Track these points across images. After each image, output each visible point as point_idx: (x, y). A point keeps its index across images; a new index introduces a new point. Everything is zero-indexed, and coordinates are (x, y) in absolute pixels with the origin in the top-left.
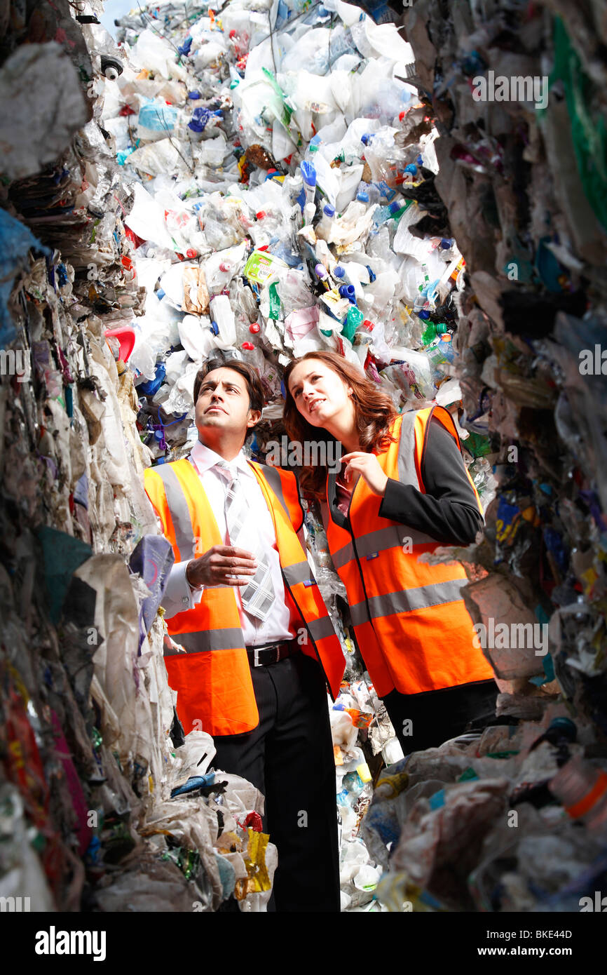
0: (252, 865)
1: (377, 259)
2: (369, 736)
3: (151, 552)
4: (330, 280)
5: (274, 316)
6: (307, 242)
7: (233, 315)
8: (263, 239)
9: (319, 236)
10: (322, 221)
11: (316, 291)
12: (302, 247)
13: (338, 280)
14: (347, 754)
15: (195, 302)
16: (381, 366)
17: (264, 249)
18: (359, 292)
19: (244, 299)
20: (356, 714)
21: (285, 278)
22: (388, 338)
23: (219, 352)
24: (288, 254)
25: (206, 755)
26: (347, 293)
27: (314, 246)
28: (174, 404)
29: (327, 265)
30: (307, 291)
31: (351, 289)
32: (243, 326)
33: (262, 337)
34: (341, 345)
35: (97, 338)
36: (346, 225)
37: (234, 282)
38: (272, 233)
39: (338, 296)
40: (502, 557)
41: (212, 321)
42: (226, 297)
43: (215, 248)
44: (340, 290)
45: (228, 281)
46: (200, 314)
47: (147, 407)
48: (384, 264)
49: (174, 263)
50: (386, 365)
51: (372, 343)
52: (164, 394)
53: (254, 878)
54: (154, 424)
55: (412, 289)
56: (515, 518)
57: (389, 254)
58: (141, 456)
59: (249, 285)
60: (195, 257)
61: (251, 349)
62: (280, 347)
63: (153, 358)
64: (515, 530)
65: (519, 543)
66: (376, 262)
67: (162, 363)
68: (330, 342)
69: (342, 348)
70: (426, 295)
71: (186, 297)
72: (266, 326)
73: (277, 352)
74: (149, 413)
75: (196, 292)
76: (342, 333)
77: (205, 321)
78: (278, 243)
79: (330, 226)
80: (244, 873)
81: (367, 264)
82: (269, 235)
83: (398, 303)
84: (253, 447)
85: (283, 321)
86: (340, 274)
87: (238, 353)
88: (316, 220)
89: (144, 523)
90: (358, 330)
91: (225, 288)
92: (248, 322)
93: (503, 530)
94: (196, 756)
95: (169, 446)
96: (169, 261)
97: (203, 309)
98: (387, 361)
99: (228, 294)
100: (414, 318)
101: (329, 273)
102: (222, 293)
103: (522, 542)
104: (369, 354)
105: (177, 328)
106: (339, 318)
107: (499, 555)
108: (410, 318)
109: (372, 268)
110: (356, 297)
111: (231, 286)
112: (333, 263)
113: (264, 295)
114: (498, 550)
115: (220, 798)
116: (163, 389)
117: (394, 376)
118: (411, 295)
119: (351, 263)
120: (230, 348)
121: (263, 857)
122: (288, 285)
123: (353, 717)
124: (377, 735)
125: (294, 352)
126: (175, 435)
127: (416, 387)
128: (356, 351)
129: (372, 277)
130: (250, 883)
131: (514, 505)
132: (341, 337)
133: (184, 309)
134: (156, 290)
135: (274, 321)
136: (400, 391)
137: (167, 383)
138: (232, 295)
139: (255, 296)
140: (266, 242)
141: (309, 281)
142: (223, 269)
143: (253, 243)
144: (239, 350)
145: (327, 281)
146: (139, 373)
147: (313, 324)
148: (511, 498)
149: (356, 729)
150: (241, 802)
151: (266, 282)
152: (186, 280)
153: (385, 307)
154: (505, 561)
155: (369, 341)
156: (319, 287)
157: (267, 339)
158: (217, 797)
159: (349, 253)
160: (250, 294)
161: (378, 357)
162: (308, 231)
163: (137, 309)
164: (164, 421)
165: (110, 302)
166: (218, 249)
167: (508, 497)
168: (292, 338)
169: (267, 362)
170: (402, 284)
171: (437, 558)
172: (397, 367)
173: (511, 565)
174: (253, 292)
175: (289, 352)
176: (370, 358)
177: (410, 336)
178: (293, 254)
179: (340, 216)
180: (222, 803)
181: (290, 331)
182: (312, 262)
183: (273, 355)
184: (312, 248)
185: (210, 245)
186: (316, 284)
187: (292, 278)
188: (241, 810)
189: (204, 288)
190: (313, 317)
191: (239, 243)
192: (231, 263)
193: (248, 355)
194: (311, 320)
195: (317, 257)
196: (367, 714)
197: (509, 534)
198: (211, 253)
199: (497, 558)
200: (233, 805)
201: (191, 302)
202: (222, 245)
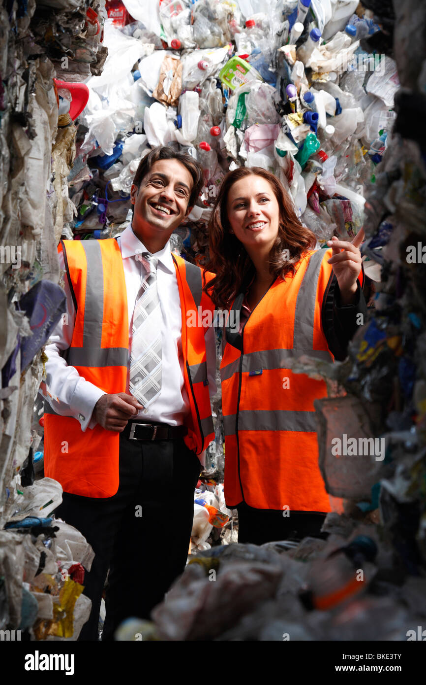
0: (60, 610)
1: (347, 94)
2: (221, 536)
3: (44, 298)
4: (298, 103)
5: (237, 125)
6: (287, 60)
7: (198, 113)
8: (246, 47)
9: (299, 57)
10: (306, 43)
11: (282, 111)
12: (281, 64)
13: (305, 104)
14: (197, 547)
15: (167, 92)
16: (324, 197)
17: (244, 57)
18: (322, 121)
19: (213, 100)
20: (214, 513)
21: (257, 90)
22: (337, 173)
23: (177, 145)
24: (265, 67)
25: (51, 502)
26: (310, 119)
27: (292, 66)
28: (123, 182)
29: (298, 88)
30: (273, 109)
31: (316, 116)
32: (206, 126)
33: (220, 141)
34: (292, 168)
35: (46, 81)
36: (328, 53)
37: (208, 82)
38: (256, 43)
39: (300, 120)
40: (357, 376)
41: (178, 114)
42: (196, 94)
43: (200, 44)
44: (304, 115)
45: (202, 79)
46: (169, 105)
47: (97, 180)
48: (353, 101)
49: (157, 49)
50: (328, 197)
51: (321, 173)
52: (116, 171)
53: (59, 622)
54: (100, 197)
55: (372, 131)
56: (380, 342)
57: (360, 91)
58: (64, 210)
59: (221, 89)
60: (178, 49)
61: (207, 149)
62: (234, 154)
63: (115, 134)
64: (377, 354)
65: (378, 367)
66: (346, 96)
67: (121, 141)
68: (282, 162)
69: (292, 171)
70: (384, 140)
71: (160, 84)
72: (226, 131)
73: (231, 159)
74: (98, 186)
75: (170, 82)
76: (296, 157)
77: (172, 113)
78: (259, 55)
79: (312, 50)
80: (49, 614)
81: (337, 97)
82: (253, 45)
83: (356, 141)
84: (186, 243)
85: (244, 131)
86: (309, 99)
87: (194, 150)
88: (300, 42)
89: (48, 270)
90: (311, 157)
91: (198, 85)
92: (211, 123)
93: (365, 351)
94: (42, 500)
95: (108, 222)
96: (153, 46)
97: (172, 100)
98: (331, 193)
99: (199, 92)
100: (366, 159)
101: (299, 95)
102: (194, 90)
103: (381, 367)
104: (315, 182)
105: (143, 112)
106: (297, 142)
107: (355, 373)
108: (363, 159)
109: (340, 102)
110: (318, 126)
111: (204, 85)
112: (305, 88)
113: (233, 101)
114: (355, 369)
115: (49, 542)
116: (116, 166)
117: (333, 210)
118: (370, 136)
119: (322, 92)
120: (189, 144)
121: (73, 606)
122: (258, 98)
123: (210, 514)
124: (229, 537)
125: (246, 162)
126: (116, 212)
127: (351, 225)
128: (304, 177)
129: (339, 110)
130: (54, 626)
131: (382, 330)
132: (294, 160)
133: (155, 95)
134: (133, 71)
135: (236, 130)
136: (334, 225)
137: (122, 162)
138: (203, 94)
139: (224, 100)
140: (249, 51)
141: (278, 99)
142: (200, 66)
143: (236, 50)
144: (196, 147)
145: (295, 102)
146: (98, 145)
147: (271, 141)
148: (382, 324)
149: (211, 526)
150: (70, 552)
151: (238, 89)
152: (164, 68)
153: (343, 143)
154: (358, 380)
155: (319, 171)
156: (285, 108)
157: (224, 144)
158: (47, 540)
159: (324, 81)
160: (220, 97)
161: (323, 188)
162: (289, 50)
163: (95, 67)
164: (110, 197)
165: (64, 48)
166: (202, 47)
167: (379, 322)
168: (247, 149)
169: (219, 166)
170: (364, 123)
171: (302, 365)
172: (338, 201)
173: (363, 387)
174: (223, 96)
175: (241, 160)
176: (316, 187)
177: (358, 176)
178: (270, 69)
179: (324, 43)
180: (50, 547)
181: (247, 141)
182: (285, 81)
183: (226, 161)
184: (289, 68)
185: (196, 41)
186: (284, 103)
187: (263, 92)
188: (68, 559)
189: (179, 80)
190: (273, 135)
191: (222, 46)
192: (209, 62)
193: (203, 155)
194: (270, 137)
195: (292, 78)
196: (224, 515)
197: (370, 356)
198: (194, 48)
199: (352, 376)
200: (61, 552)
201: (163, 91)
202: (206, 44)
